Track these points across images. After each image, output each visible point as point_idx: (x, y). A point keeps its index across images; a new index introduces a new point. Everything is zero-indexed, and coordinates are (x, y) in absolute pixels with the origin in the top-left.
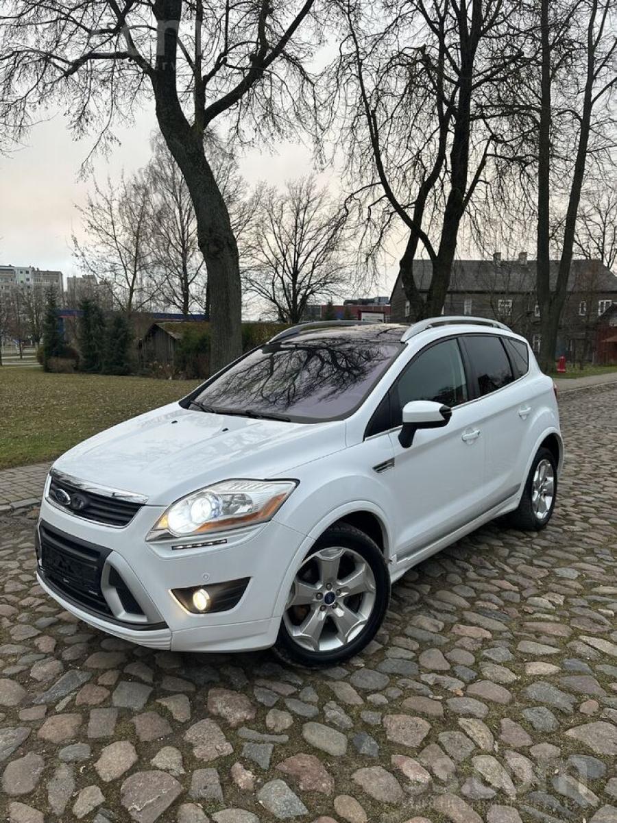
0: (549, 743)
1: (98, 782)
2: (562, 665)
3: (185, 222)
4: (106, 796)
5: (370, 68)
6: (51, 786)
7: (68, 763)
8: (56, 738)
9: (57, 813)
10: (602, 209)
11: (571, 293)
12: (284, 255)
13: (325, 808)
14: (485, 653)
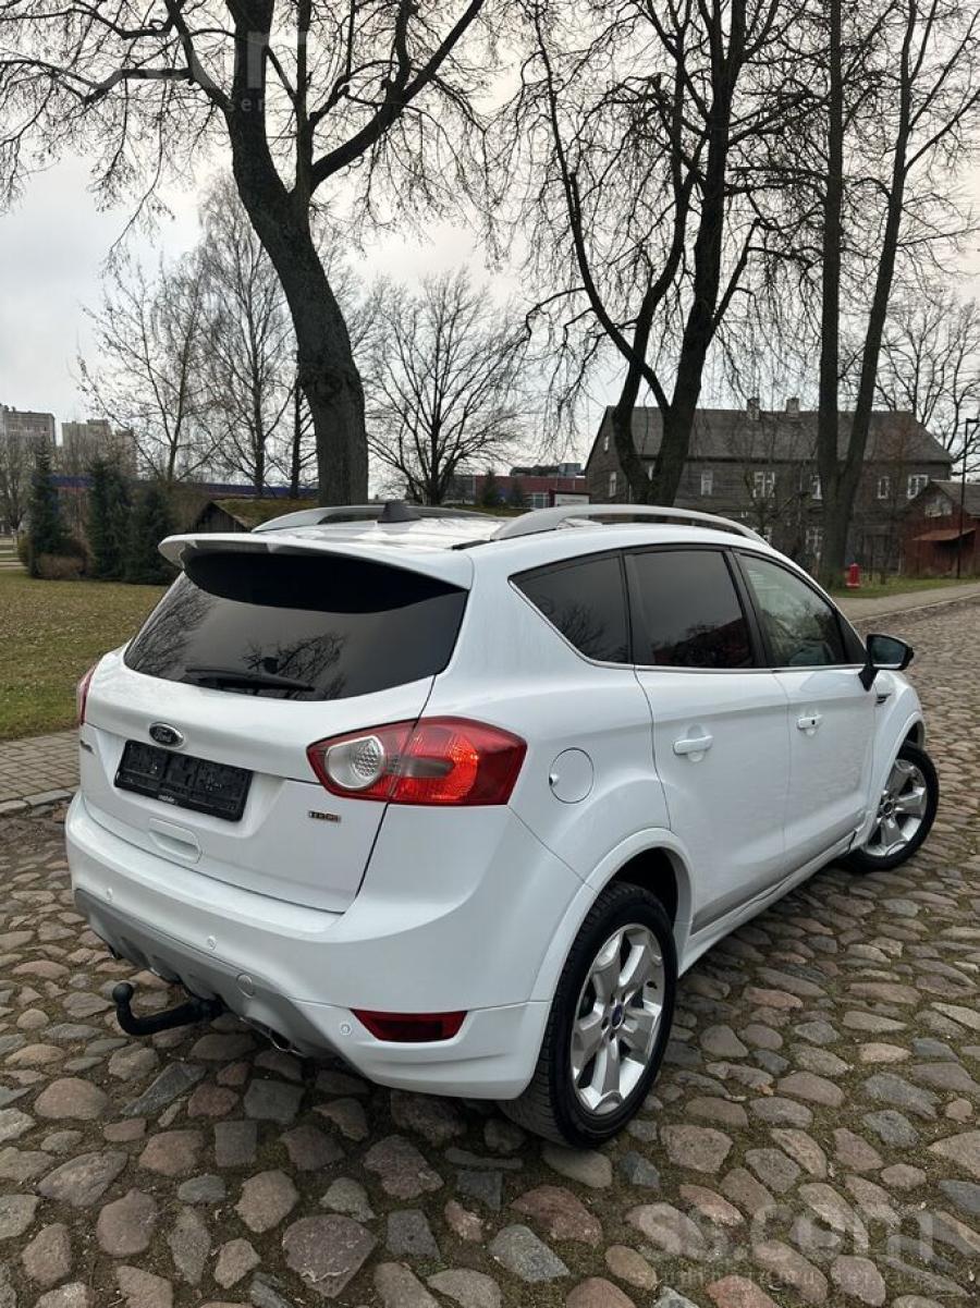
0: (907, 1163)
1: (245, 1233)
2: (912, 1047)
3: (258, 338)
4: (262, 1254)
5: (568, 105)
6: (174, 1241)
7: (195, 1205)
8: (168, 1167)
9: (191, 1282)
10: (915, 334)
11: (870, 463)
12: (418, 394)
13: (593, 1265)
14: (797, 1030)
